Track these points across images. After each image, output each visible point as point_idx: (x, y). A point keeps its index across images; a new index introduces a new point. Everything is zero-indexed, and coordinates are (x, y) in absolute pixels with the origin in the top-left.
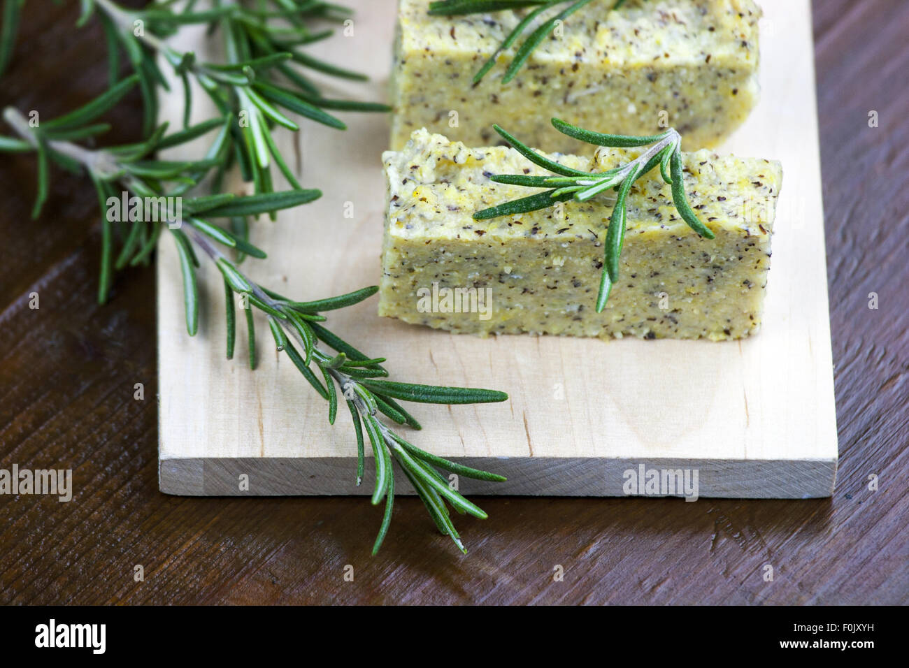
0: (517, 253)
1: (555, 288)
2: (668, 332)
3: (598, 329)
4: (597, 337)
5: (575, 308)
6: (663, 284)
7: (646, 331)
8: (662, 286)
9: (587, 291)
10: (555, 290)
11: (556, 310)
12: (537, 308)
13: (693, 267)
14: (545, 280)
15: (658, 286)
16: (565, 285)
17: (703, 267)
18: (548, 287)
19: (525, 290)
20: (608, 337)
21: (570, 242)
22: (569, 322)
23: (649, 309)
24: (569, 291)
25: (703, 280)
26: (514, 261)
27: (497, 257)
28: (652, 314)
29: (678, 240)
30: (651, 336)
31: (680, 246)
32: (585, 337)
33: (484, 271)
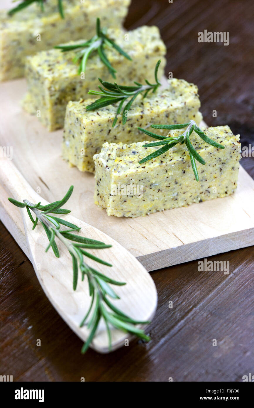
0: (157, 174)
1: (169, 186)
2: (207, 198)
3: (183, 202)
4: (183, 206)
5: (176, 194)
6: (206, 175)
7: (199, 199)
8: (206, 176)
9: (180, 185)
10: (169, 187)
11: (169, 197)
12: (163, 198)
13: (216, 165)
14: (166, 184)
15: (204, 177)
16: (173, 185)
17: (219, 164)
18: (167, 187)
19: (159, 190)
20: (186, 206)
21: (175, 164)
22: (173, 202)
23: (201, 188)
24: (174, 187)
25: (219, 170)
26: (155, 177)
27: (150, 177)
28: (201, 191)
29: (210, 154)
30: (201, 201)
31: (211, 156)
32: (179, 207)
33: (145, 184)
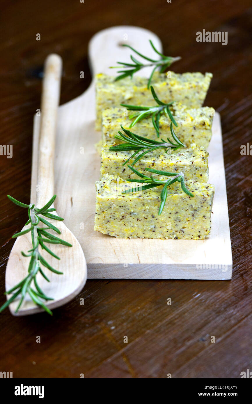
0: (135, 204)
1: (147, 218)
2: (182, 237)
3: (160, 235)
4: (160, 239)
5: (153, 226)
6: (179, 216)
7: (175, 236)
8: (179, 218)
9: (157, 220)
10: (147, 219)
11: (147, 227)
12: (142, 227)
13: (188, 210)
14: (144, 215)
15: (178, 218)
16: (150, 218)
17: (191, 210)
18: (145, 218)
19: (138, 219)
20: (163, 239)
21: (151, 200)
22: (151, 233)
23: (175, 227)
24: (151, 219)
25: (191, 215)
26: (134, 207)
27: (129, 206)
28: (176, 229)
29: (183, 199)
30: (176, 238)
31: (184, 202)
32: (157, 238)
33: (125, 211)
